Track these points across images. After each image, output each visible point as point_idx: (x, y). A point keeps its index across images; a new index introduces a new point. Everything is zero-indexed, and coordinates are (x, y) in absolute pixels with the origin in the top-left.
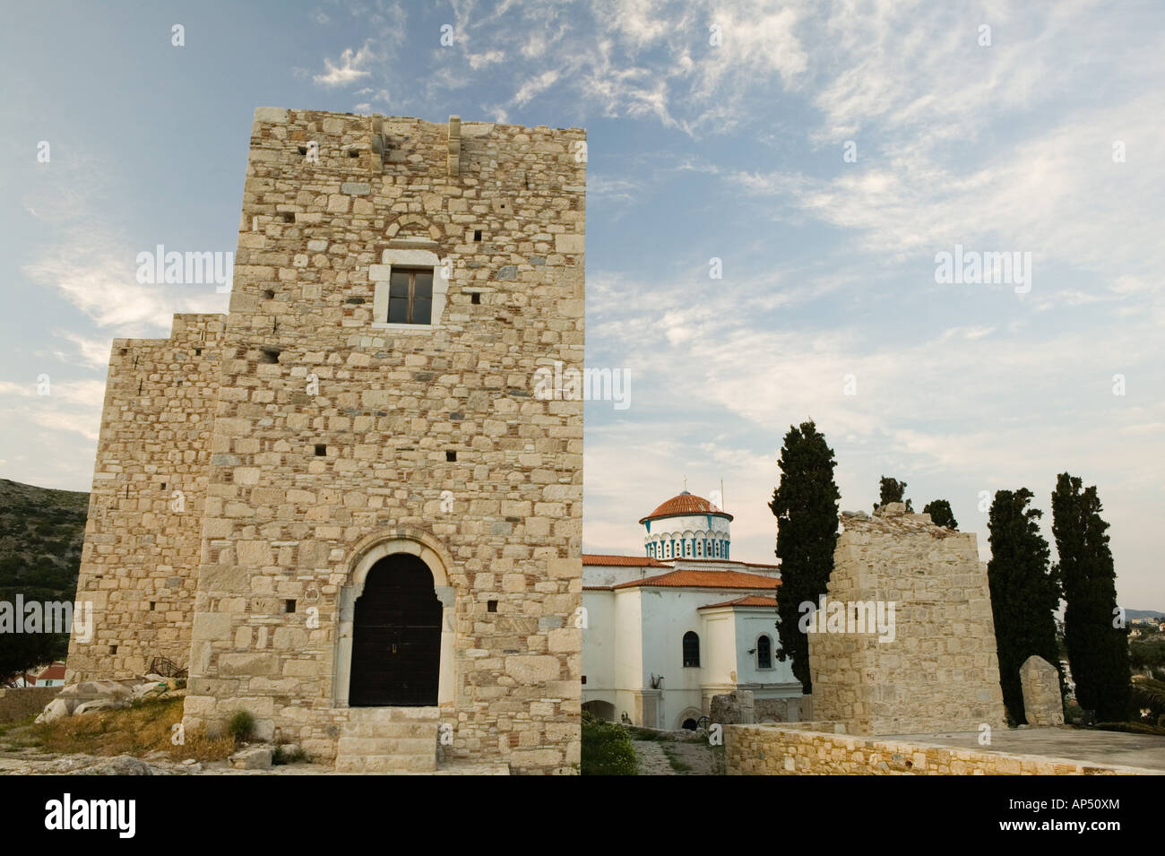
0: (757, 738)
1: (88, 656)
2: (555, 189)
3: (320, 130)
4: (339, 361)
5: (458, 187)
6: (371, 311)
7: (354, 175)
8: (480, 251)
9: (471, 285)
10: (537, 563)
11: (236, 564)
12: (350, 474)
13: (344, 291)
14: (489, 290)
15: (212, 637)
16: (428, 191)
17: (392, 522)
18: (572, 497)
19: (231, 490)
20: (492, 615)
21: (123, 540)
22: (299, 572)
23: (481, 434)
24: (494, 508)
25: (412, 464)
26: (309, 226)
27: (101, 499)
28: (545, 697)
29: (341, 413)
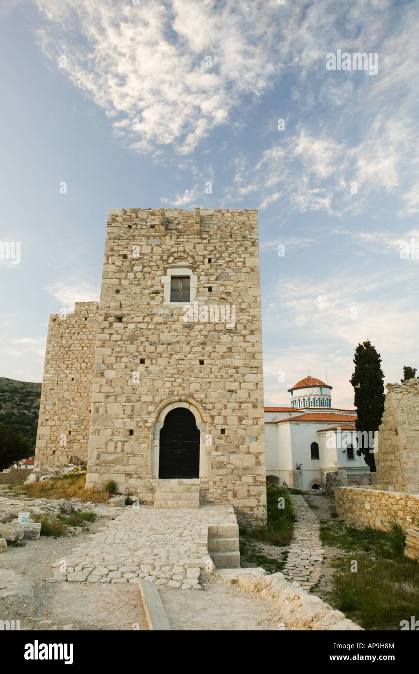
0: (351, 493)
1: (44, 455)
2: (244, 237)
3: (137, 217)
4: (149, 320)
5: (200, 239)
6: (163, 297)
7: (153, 236)
8: (211, 267)
9: (208, 283)
10: (243, 411)
11: (107, 414)
12: (156, 372)
13: (151, 289)
14: (216, 285)
15: (98, 447)
16: (186, 242)
17: (175, 393)
18: (258, 380)
19: (104, 380)
20: (223, 436)
21: (56, 404)
22: (135, 417)
23: (215, 352)
24: (222, 386)
25: (183, 366)
26: (134, 260)
27: (47, 385)
28: (249, 474)
29: (151, 344)
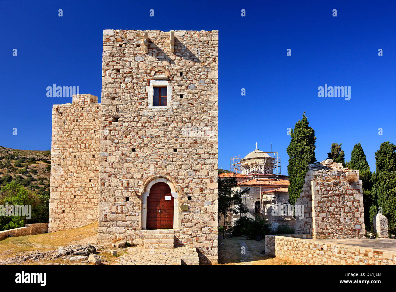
1: (56, 214)
2: (208, 55)
4: (138, 120)
5: (174, 56)
6: (147, 102)
7: (138, 54)
8: (182, 79)
9: (180, 92)
10: (204, 184)
11: (110, 187)
12: (144, 157)
13: (138, 96)
14: (186, 93)
15: (105, 209)
16: (164, 59)
17: (157, 172)
18: (214, 163)
19: (106, 164)
20: (189, 201)
21: (63, 175)
22: (129, 189)
23: (185, 143)
24: (189, 167)
25: (162, 153)
26: (125, 73)
27: (55, 161)
28: (206, 226)
29: (139, 137)
